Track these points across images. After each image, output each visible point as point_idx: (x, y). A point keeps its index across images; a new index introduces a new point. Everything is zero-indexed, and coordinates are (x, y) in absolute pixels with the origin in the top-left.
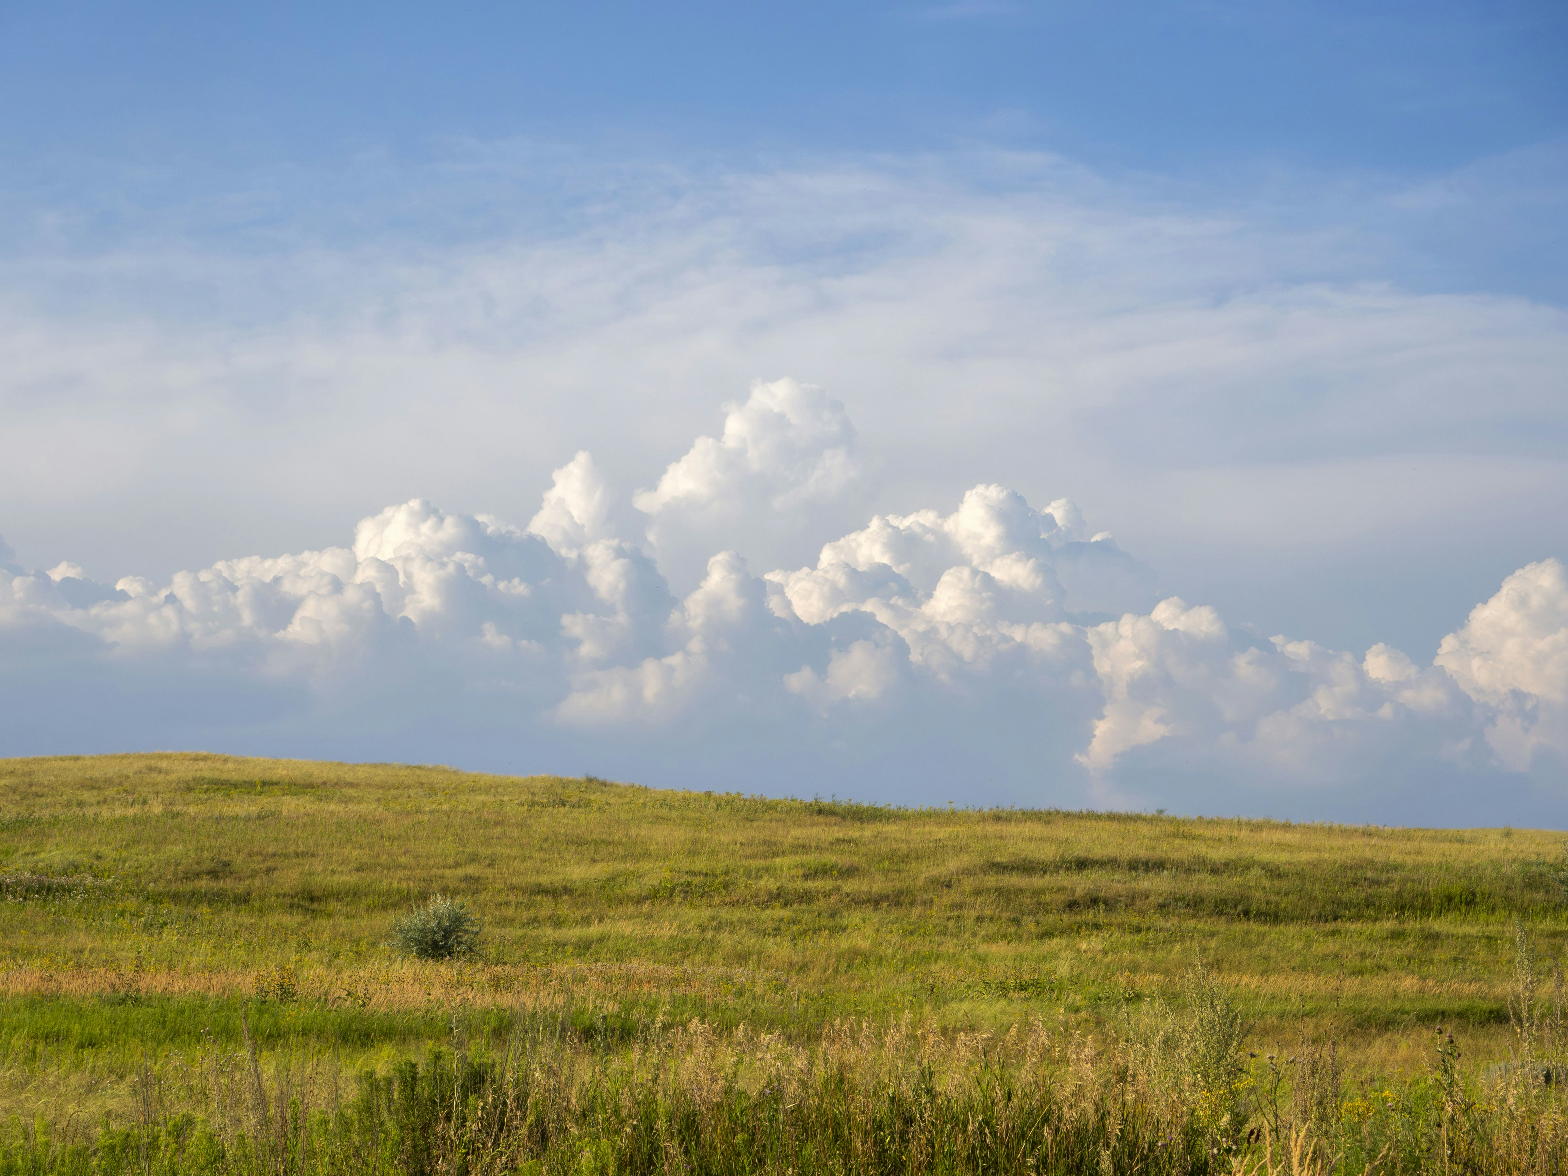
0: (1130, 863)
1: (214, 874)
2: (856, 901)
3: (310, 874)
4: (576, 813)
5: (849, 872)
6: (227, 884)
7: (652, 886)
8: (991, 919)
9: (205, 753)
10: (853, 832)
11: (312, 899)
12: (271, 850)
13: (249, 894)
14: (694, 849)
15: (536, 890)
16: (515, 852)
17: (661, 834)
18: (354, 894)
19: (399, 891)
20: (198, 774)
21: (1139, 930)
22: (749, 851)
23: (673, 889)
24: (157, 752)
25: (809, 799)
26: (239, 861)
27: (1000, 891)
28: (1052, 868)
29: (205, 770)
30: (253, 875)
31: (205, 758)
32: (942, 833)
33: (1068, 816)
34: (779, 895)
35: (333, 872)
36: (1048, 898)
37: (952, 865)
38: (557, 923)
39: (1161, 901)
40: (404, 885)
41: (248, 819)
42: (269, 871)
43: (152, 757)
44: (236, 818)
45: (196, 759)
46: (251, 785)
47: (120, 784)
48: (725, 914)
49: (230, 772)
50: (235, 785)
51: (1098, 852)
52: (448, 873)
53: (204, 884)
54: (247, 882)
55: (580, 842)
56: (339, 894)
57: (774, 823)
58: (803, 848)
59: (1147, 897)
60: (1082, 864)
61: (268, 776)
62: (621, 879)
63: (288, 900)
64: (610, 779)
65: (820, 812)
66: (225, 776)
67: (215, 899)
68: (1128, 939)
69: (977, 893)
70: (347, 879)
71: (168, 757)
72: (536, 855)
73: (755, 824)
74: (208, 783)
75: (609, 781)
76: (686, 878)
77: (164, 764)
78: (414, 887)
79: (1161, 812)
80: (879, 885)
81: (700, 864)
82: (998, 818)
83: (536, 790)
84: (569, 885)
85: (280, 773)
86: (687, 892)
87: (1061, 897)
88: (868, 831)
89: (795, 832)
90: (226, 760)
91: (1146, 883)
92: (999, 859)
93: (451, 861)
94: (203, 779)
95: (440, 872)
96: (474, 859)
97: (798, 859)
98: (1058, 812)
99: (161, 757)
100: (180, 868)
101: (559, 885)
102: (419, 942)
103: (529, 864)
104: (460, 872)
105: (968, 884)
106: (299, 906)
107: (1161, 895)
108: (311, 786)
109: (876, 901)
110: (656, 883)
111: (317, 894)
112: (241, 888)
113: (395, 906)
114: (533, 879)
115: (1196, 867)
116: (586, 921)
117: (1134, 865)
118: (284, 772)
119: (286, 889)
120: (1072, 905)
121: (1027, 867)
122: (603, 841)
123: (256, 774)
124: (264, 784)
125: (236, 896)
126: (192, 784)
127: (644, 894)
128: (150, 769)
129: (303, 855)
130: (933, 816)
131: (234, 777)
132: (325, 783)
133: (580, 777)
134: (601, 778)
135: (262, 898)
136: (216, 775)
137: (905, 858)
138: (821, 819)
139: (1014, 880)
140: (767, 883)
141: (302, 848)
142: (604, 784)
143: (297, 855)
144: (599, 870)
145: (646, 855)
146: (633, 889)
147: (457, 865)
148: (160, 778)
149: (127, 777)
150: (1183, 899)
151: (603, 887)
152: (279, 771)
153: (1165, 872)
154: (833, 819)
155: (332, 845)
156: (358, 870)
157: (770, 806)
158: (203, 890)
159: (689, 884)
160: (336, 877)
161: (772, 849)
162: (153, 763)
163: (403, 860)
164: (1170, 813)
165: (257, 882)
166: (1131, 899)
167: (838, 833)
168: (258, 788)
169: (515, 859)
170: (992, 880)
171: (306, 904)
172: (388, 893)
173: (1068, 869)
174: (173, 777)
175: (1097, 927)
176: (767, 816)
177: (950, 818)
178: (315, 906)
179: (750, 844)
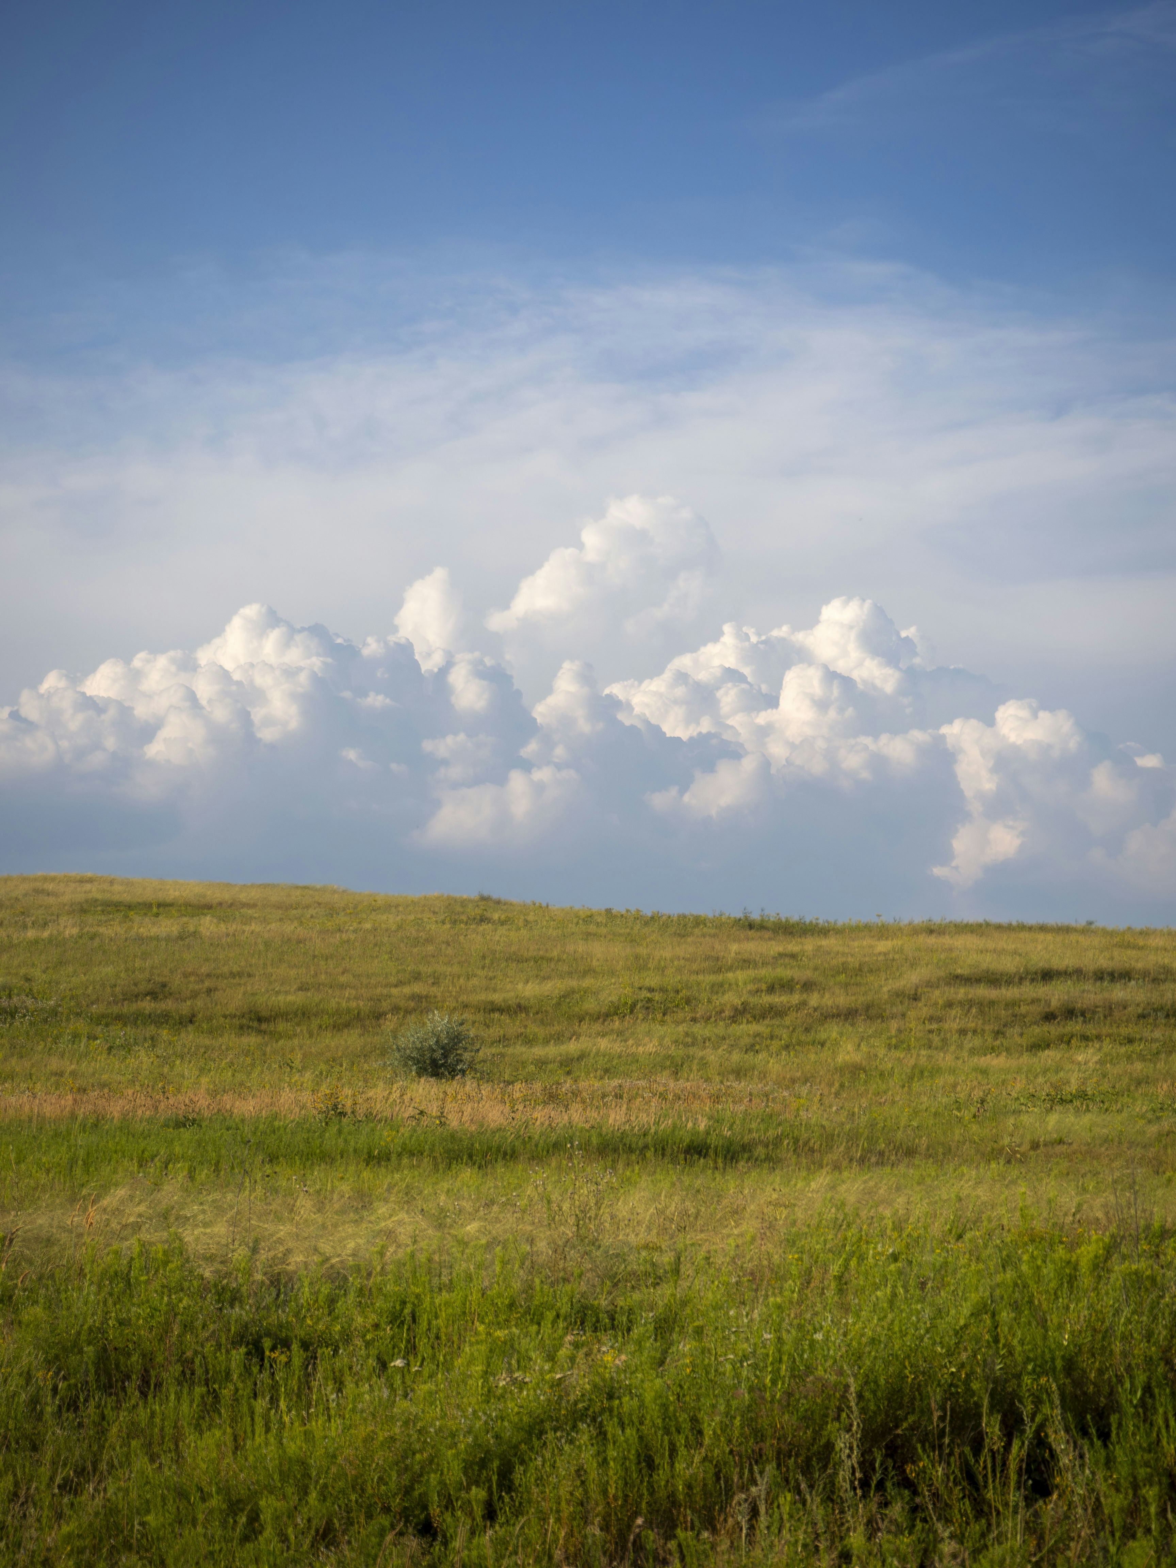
0: (1095, 973)
1: (153, 995)
2: (828, 1016)
3: (254, 994)
4: (502, 930)
5: (808, 986)
6: (168, 1005)
7: (611, 1002)
8: (975, 1032)
9: (89, 874)
10: (793, 946)
11: (260, 1020)
12: (204, 970)
13: (193, 1016)
14: (640, 964)
15: (489, 1007)
16: (456, 969)
17: (598, 950)
18: (304, 1014)
19: (349, 1011)
20: (90, 896)
21: (1130, 1041)
22: (695, 967)
23: (633, 1006)
24: (40, 874)
25: (739, 914)
26: (176, 981)
27: (971, 1003)
28: (1016, 980)
29: (95, 892)
30: (195, 995)
31: (90, 880)
32: (883, 946)
33: (999, 927)
34: (745, 1009)
35: (278, 993)
36: (1023, 1009)
37: (912, 978)
38: (529, 1041)
39: (1140, 1011)
40: (353, 1004)
41: (168, 939)
42: (209, 991)
43: (35, 880)
44: (157, 938)
45: (82, 881)
46: (148, 906)
47: (12, 906)
48: (698, 1029)
49: (119, 893)
50: (130, 907)
51: (1057, 963)
52: (395, 991)
53: (147, 1005)
54: (189, 1003)
55: (518, 959)
56: (287, 1014)
57: (707, 938)
58: (746, 963)
59: (1125, 1008)
60: (1047, 975)
61: (161, 896)
62: (576, 996)
63: (236, 1021)
64: (503, 898)
65: (751, 926)
66: (116, 898)
67: (162, 1019)
68: (1123, 1050)
69: (950, 1005)
70: (296, 999)
71: (53, 879)
72: (480, 972)
73: (689, 940)
74: (102, 905)
75: (503, 899)
76: (645, 994)
77: (50, 887)
78: (364, 1006)
79: (1091, 923)
80: (842, 1000)
81: (653, 980)
82: (931, 931)
83: (437, 910)
84: (522, 1002)
85: (172, 894)
86: (647, 1008)
87: (1037, 1010)
88: (809, 945)
89: (734, 947)
90: (112, 883)
91: (1119, 993)
92: (959, 971)
93: (393, 980)
94: (96, 900)
95: (385, 991)
96: (417, 977)
97: (751, 973)
98: (988, 925)
99: (45, 879)
100: (118, 989)
101: (512, 1002)
102: (417, 1062)
103: (475, 981)
104: (407, 990)
105: (938, 995)
106: (249, 1027)
107: (1138, 1005)
108: (209, 907)
109: (849, 1015)
110: (614, 998)
111: (264, 1014)
112: (185, 1008)
113: (347, 1025)
114: (483, 997)
115: (1162, 977)
116: (559, 1038)
117: (1099, 976)
118: (177, 893)
119: (231, 1009)
120: (1049, 1017)
121: (993, 979)
122: (542, 958)
123: (148, 896)
124: (159, 905)
125: (181, 1017)
126: (85, 906)
127: (603, 1010)
128: (37, 891)
129: (240, 975)
130: (866, 929)
131: (127, 898)
132: (220, 904)
133: (474, 895)
134: (495, 896)
135: (210, 1019)
136: (107, 896)
137: (859, 970)
138: (751, 933)
139: (982, 992)
140: (731, 999)
141: (236, 969)
142: (498, 902)
143: (233, 975)
144: (553, 987)
145: (589, 971)
146: (590, 1005)
147: (399, 984)
148: (51, 900)
149: (17, 899)
150: (1162, 1008)
151: (559, 1004)
152: (171, 892)
153: (1133, 983)
154: (767, 934)
155: (265, 965)
156: (300, 989)
157: (699, 922)
158: (147, 1012)
159: (649, 1000)
160: (281, 998)
161: (718, 966)
162: (38, 885)
163: (343, 979)
164: (1100, 924)
165: (199, 1003)
166: (1109, 1010)
167: (776, 947)
168: (155, 910)
169: (459, 977)
170: (962, 993)
171: (255, 1024)
172: (338, 1012)
173: (1033, 980)
174: (66, 899)
175: (1085, 1038)
176: (696, 931)
177: (883, 931)
178: (264, 1026)
179: (691, 960)
